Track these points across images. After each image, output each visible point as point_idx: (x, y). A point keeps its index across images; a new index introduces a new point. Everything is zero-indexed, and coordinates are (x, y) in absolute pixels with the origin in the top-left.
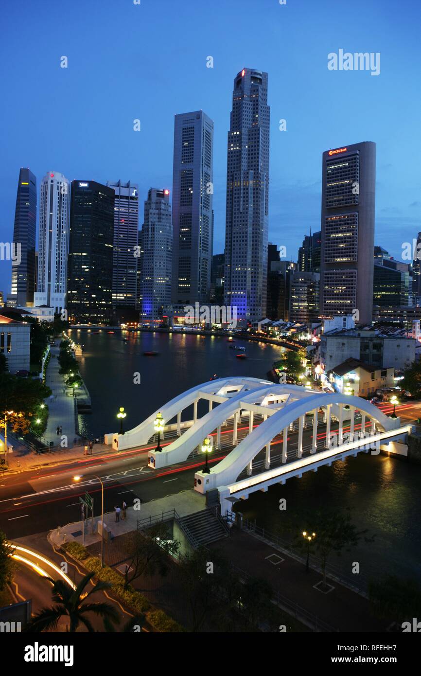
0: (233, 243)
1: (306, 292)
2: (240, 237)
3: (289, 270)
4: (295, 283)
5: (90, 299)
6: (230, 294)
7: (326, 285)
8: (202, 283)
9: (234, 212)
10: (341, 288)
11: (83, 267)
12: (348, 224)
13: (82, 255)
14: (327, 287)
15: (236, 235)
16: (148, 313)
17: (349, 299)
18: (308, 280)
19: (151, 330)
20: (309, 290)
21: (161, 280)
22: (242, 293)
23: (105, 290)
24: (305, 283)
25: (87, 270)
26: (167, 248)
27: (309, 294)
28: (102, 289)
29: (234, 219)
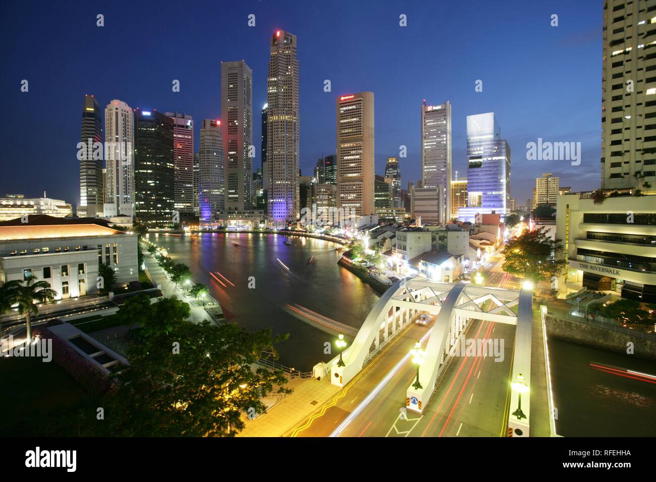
0: (274, 163)
1: (327, 199)
2: (279, 158)
3: (313, 183)
4: (318, 192)
5: (156, 208)
6: (273, 202)
7: (341, 193)
8: (247, 194)
9: (274, 139)
10: (352, 195)
11: (148, 182)
12: (356, 149)
13: (147, 173)
14: (342, 195)
15: (276, 157)
16: (207, 218)
17: (359, 203)
18: (328, 190)
19: (210, 231)
20: (329, 197)
21: (216, 192)
22: (282, 200)
23: (168, 201)
24: (326, 192)
25: (153, 184)
26: (221, 167)
27: (329, 200)
28: (166, 200)
29: (274, 145)
